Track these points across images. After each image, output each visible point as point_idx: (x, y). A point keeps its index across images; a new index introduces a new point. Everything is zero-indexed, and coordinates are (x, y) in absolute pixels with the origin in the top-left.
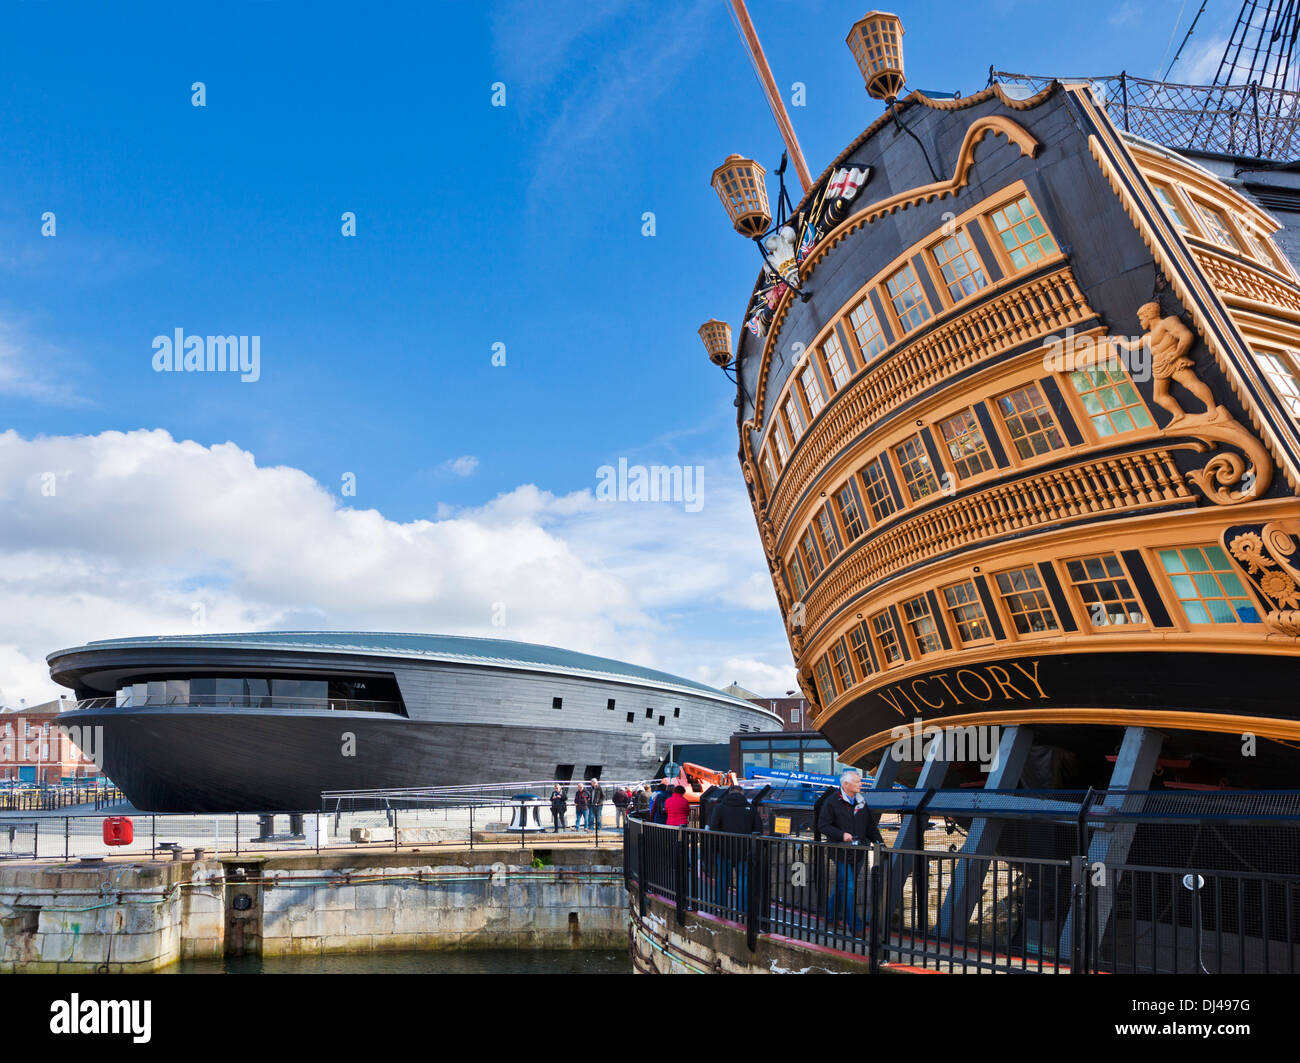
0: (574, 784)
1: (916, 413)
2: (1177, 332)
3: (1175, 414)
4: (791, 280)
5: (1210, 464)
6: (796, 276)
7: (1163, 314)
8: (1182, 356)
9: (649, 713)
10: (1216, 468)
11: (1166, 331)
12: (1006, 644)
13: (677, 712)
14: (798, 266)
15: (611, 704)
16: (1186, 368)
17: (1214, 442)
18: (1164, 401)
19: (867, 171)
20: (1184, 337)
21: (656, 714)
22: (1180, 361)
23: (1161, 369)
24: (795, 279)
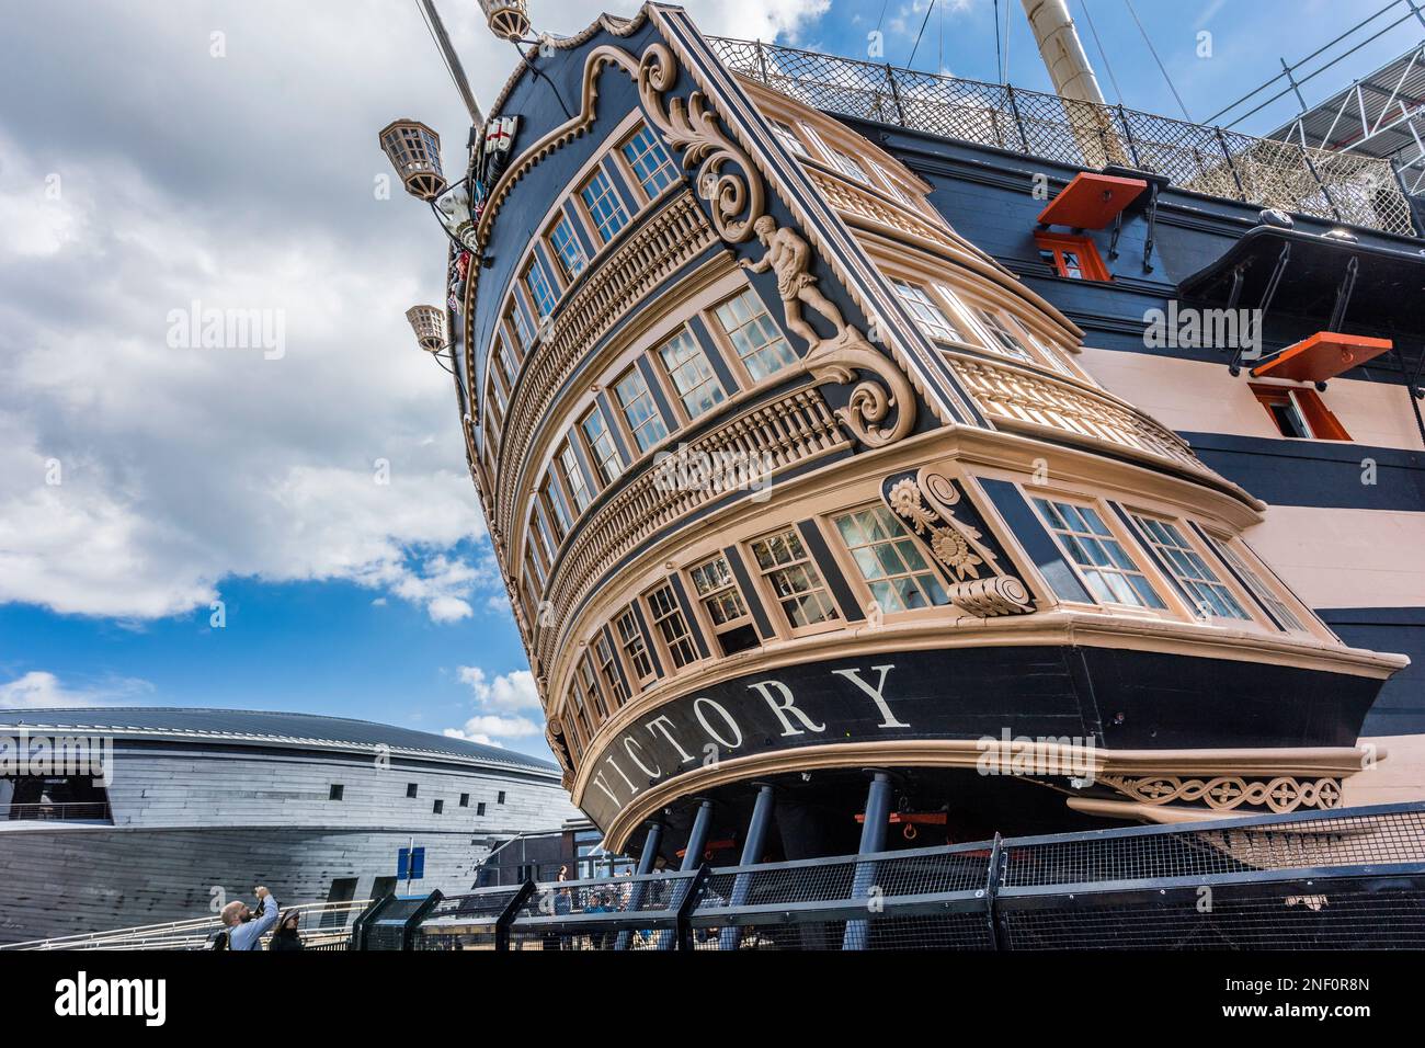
0: (356, 905)
1: (589, 377)
2: (791, 243)
3: (810, 341)
4: (471, 244)
5: (853, 396)
6: (474, 238)
7: (777, 226)
8: (801, 271)
9: (464, 799)
10: (860, 402)
11: (783, 244)
12: (711, 663)
13: (501, 797)
14: (475, 228)
15: (412, 790)
16: (809, 284)
17: (852, 369)
18: (797, 326)
19: (515, 118)
20: (799, 247)
21: (473, 802)
22: (801, 276)
23: (786, 288)
24: (474, 243)
